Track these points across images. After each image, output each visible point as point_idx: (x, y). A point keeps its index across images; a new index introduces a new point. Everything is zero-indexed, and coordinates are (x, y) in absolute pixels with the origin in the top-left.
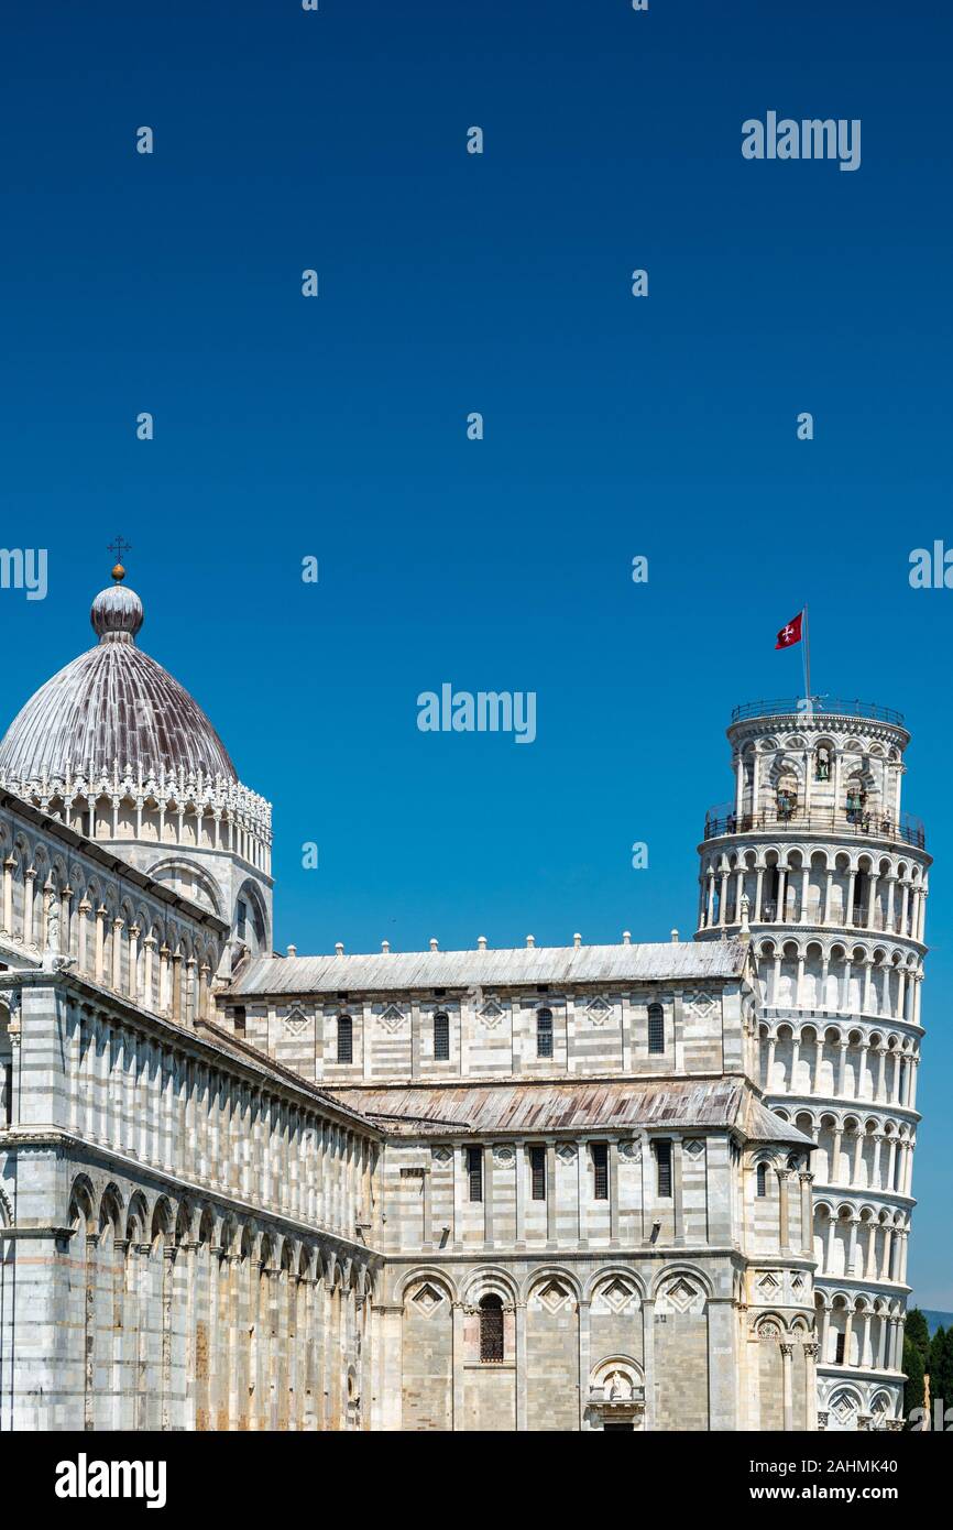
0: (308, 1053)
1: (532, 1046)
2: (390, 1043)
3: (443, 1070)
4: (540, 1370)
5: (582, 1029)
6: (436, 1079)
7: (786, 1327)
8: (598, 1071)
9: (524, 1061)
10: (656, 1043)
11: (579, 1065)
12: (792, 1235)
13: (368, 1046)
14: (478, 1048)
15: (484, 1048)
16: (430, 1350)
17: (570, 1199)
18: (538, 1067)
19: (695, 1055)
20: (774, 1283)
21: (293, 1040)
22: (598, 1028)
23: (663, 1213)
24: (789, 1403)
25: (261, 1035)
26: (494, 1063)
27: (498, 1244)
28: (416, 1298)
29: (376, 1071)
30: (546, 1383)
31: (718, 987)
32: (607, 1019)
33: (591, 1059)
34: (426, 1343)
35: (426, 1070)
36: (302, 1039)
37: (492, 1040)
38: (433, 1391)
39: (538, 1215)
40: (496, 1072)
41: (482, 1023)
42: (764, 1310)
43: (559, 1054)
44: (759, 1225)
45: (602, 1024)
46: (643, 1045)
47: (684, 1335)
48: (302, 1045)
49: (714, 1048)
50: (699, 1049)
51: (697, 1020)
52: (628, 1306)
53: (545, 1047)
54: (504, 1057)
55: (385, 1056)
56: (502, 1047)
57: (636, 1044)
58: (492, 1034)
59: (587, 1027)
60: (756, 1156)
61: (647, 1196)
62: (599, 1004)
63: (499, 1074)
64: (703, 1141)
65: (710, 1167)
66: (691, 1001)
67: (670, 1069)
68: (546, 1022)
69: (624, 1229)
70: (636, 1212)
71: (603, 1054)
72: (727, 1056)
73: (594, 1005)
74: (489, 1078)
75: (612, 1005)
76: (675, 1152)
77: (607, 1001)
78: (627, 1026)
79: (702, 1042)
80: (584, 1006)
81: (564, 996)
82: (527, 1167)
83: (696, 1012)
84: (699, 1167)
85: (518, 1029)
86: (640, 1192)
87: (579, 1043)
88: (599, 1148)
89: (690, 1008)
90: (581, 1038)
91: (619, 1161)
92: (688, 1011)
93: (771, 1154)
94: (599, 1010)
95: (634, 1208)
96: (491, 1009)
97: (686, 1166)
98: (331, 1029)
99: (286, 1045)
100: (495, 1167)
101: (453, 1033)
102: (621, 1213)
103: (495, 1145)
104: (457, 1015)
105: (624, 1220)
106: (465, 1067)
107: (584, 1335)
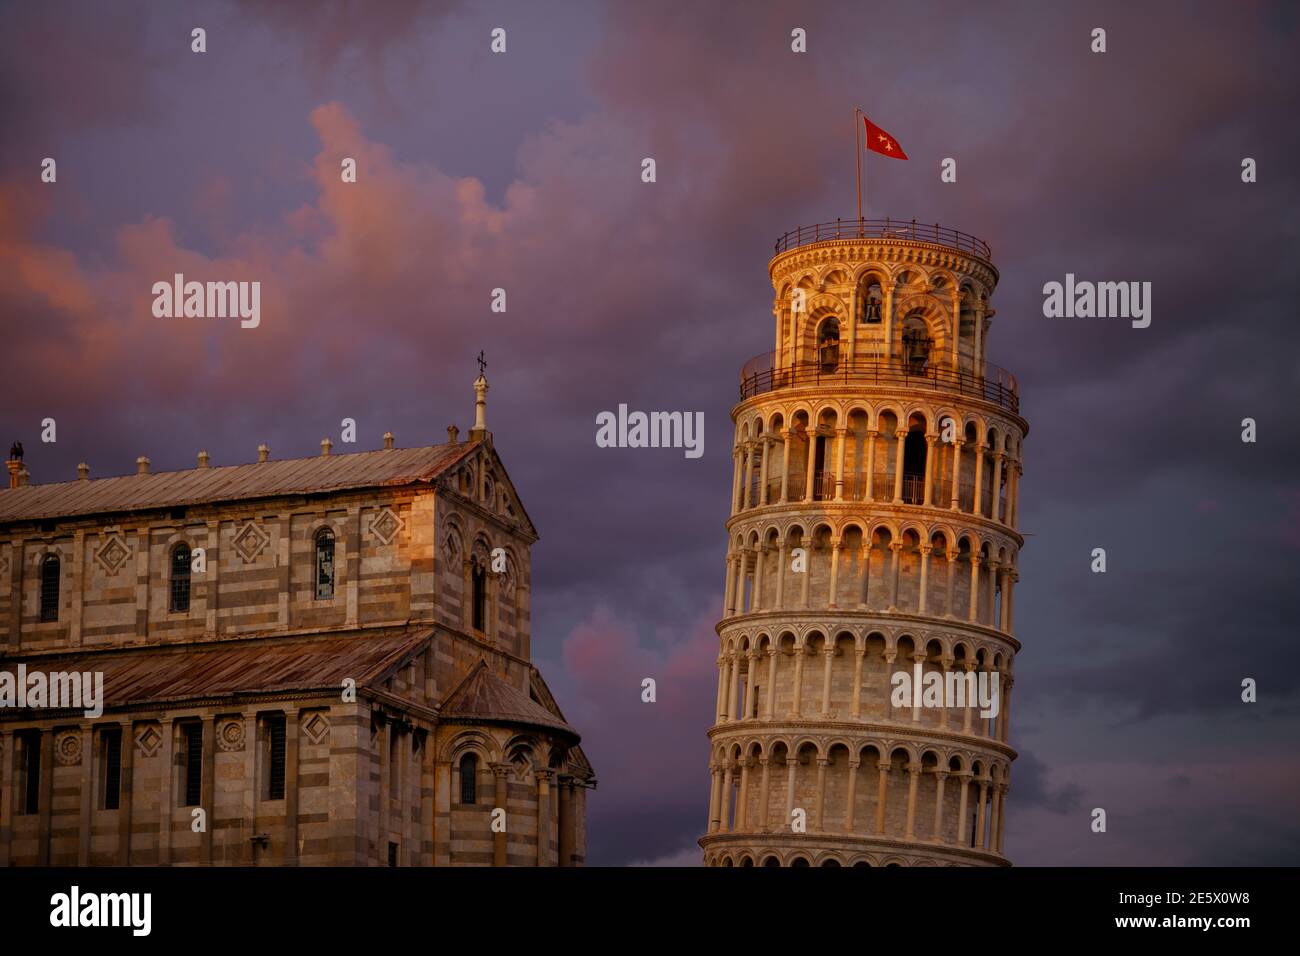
1: (162, 597)
3: (51, 636)
5: (228, 569)
8: (247, 628)
9: (153, 619)
10: (324, 585)
11: (220, 621)
14: (94, 603)
15: (103, 602)
17: (150, 808)
18: (170, 625)
19: (373, 599)
22: (248, 567)
23: (272, 822)
26: (113, 624)
31: (406, 499)
32: (261, 553)
33: (238, 611)
35: (30, 637)
37: (114, 591)
39: (107, 831)
40: (116, 636)
41: (101, 568)
43: (197, 607)
45: (254, 561)
46: (306, 589)
49: (399, 588)
50: (379, 590)
51: (379, 549)
53: (180, 597)
54: (127, 615)
56: (125, 600)
57: (298, 587)
59: (234, 566)
60: (457, 744)
61: (249, 799)
62: (252, 533)
63: (119, 639)
64: (327, 714)
65: (333, 751)
66: (371, 522)
67: (338, 620)
68: (181, 559)
69: (219, 848)
70: (236, 823)
71: (254, 604)
72: (415, 599)
73: (245, 536)
74: (105, 644)
75: (268, 534)
76: (291, 731)
77: (262, 528)
78: (285, 561)
79: (384, 580)
80: (232, 537)
81: (204, 524)
82: (97, 761)
83: (377, 538)
84: (322, 753)
85: (145, 574)
86: (242, 792)
87: (222, 589)
88: (191, 730)
89: (370, 532)
90: (226, 582)
91: (216, 749)
92: (367, 537)
93: (482, 741)
94: (252, 541)
95: (233, 816)
96: (115, 547)
97: (306, 752)
100: (53, 763)
101: (64, 584)
102: (216, 824)
103: (57, 730)
104: (70, 558)
105: (220, 835)
106: (76, 631)
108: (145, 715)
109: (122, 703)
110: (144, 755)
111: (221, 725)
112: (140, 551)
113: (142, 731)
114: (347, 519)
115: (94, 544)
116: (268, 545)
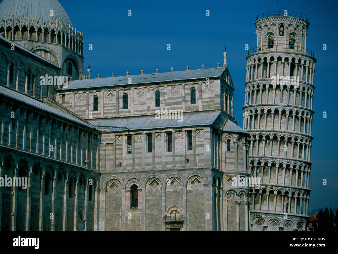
0: (84, 108)
1: (153, 103)
2: (109, 104)
3: (126, 112)
4: (149, 210)
5: (170, 97)
6: (123, 115)
7: (237, 195)
9: (151, 108)
10: (193, 101)
11: (168, 109)
13: (102, 105)
14: (136, 104)
15: (139, 104)
16: (115, 204)
17: (159, 152)
18: (156, 110)
19: (205, 104)
21: (80, 104)
22: (174, 96)
23: (190, 155)
24: (238, 221)
25: (70, 103)
26: (142, 109)
27: (137, 168)
28: (110, 187)
29: (105, 113)
30: (151, 215)
31: (213, 81)
32: (177, 93)
33: (172, 106)
34: (113, 202)
35: (121, 112)
36: (82, 104)
37: (141, 102)
38: (115, 218)
39: (149, 157)
40: (142, 112)
41: (138, 96)
42: (229, 189)
43: (162, 105)
44: (228, 161)
45: (176, 95)
46: (189, 101)
47: (196, 197)
48: (82, 106)
49: (212, 101)
50: (207, 102)
51: (206, 92)
52: (178, 188)
53: (158, 103)
54: (145, 107)
55: (108, 108)
56: (144, 104)
57: (187, 101)
58: (141, 100)
59: (171, 96)
60: (226, 137)
61: (184, 150)
62: (175, 88)
64: (203, 131)
65: (205, 139)
66: (204, 86)
67: (197, 109)
68: (158, 95)
69: (177, 161)
70: (181, 156)
71: (176, 105)
72: (216, 104)
73: (173, 89)
74: (140, 114)
75: (179, 89)
76: (193, 134)
77: (177, 87)
78: (183, 95)
79: (208, 99)
80: (170, 89)
81: (163, 86)
82: (146, 141)
83: (206, 90)
84: (202, 139)
85: (149, 98)
86: (182, 149)
87: (168, 101)
88: (169, 134)
89: (204, 88)
90: (169, 100)
91: (175, 138)
92: (203, 89)
93: (231, 136)
94: (175, 90)
95: (180, 154)
96: (141, 92)
97: (197, 139)
98: (91, 101)
99: (77, 106)
100: (135, 142)
101: (129, 100)
102: (176, 156)
103: (136, 134)
104: (130, 94)
105: (177, 158)
106: (132, 111)
107: (164, 198)
108: (158, 131)
109: (153, 128)
110: (158, 140)
111: (176, 133)
112: (148, 92)
113: (157, 134)
114: (198, 85)
115: (136, 90)
116: (179, 91)
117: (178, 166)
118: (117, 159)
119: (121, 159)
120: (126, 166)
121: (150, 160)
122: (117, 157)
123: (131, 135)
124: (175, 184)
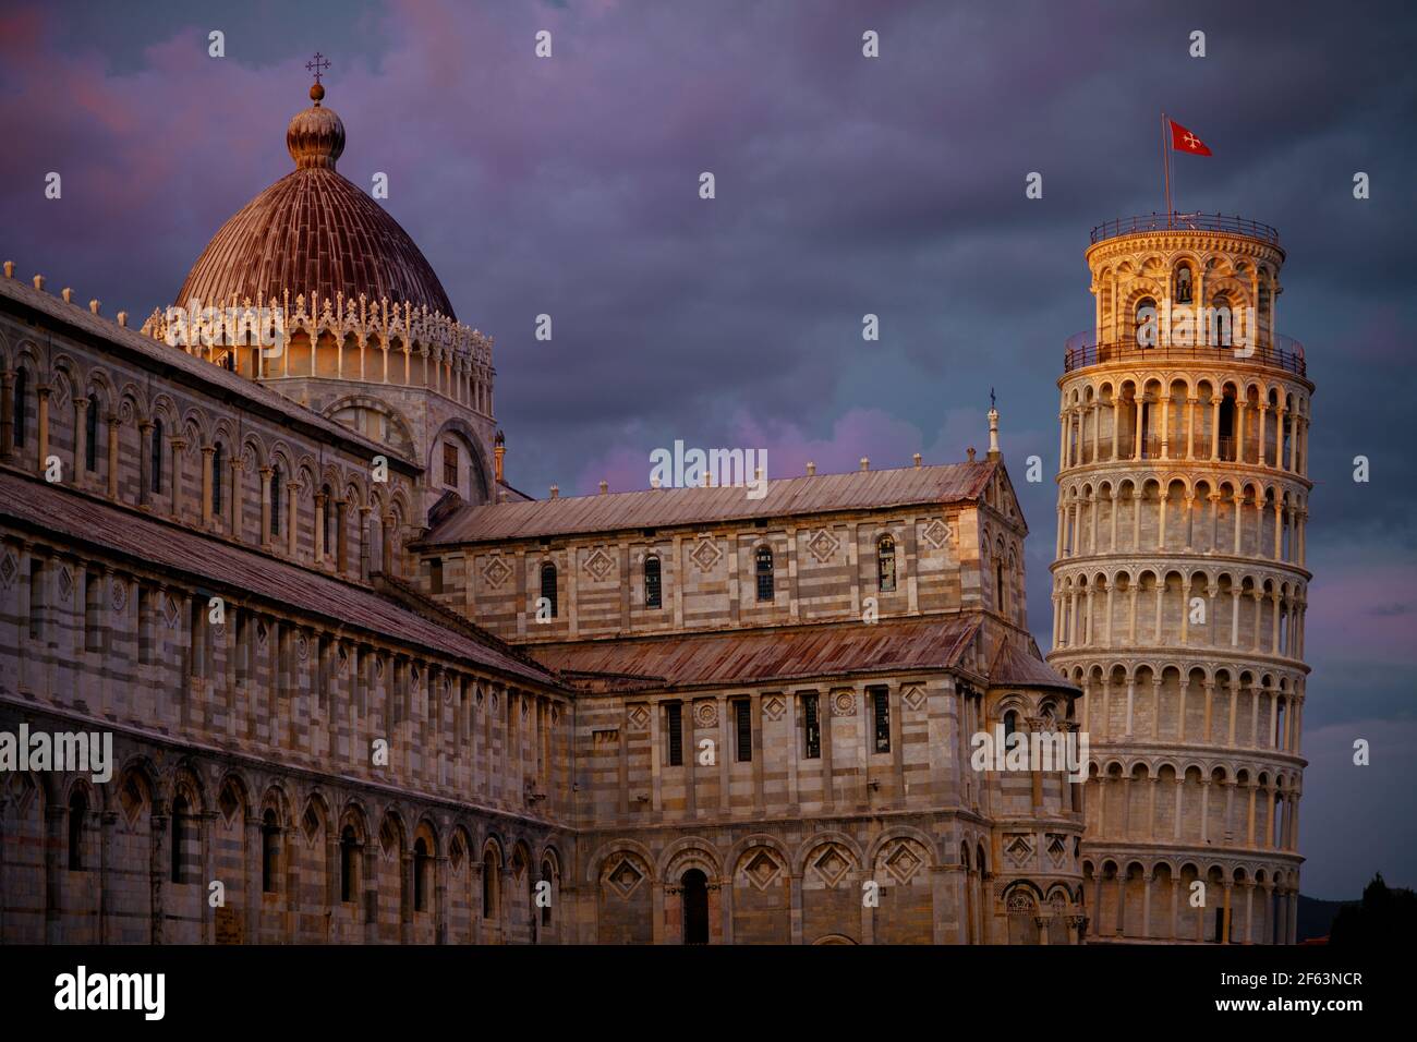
0: (509, 607)
1: (750, 589)
2: (596, 592)
3: (656, 620)
5: (806, 567)
6: (647, 630)
7: (1041, 898)
8: (824, 614)
9: (744, 607)
10: (887, 580)
11: (801, 608)
12: (1046, 792)
13: (573, 597)
14: (692, 594)
15: (699, 593)
16: (629, 936)
17: (778, 760)
18: (758, 612)
19: (930, 591)
20: (1026, 849)
21: (493, 593)
22: (823, 566)
23: (882, 770)
25: (459, 590)
26: (712, 610)
27: (701, 813)
28: (612, 878)
29: (582, 625)
31: (955, 513)
32: (833, 554)
33: (816, 601)
34: (624, 927)
35: (638, 621)
36: (501, 592)
37: (709, 584)
39: (743, 778)
40: (713, 620)
41: (697, 566)
42: (1014, 878)
43: (781, 597)
44: (1007, 784)
45: (827, 561)
46: (872, 583)
47: (906, 910)
48: (503, 599)
49: (951, 583)
50: (934, 584)
51: (932, 552)
52: (844, 878)
53: (765, 590)
54: (722, 604)
55: (592, 607)
56: (719, 592)
57: (866, 582)
59: (810, 565)
60: (1002, 703)
61: (862, 752)
62: (824, 538)
63: (716, 623)
64: (923, 687)
65: (931, 716)
66: (924, 530)
67: (900, 608)
68: (765, 560)
69: (839, 791)
70: (851, 771)
71: (829, 595)
72: (966, 591)
73: (818, 540)
74: (705, 627)
75: (838, 539)
76: (892, 700)
77: (832, 534)
78: (854, 561)
79: (938, 576)
80: (807, 542)
81: (784, 531)
82: (731, 724)
83: (930, 543)
84: (920, 717)
85: (736, 571)
86: (856, 748)
87: (802, 583)
88: (808, 699)
89: (924, 538)
90: (804, 578)
91: (831, 714)
92: (921, 542)
93: (1021, 701)
94: (824, 545)
95: (849, 766)
96: (706, 549)
97: (906, 716)
98: (534, 580)
99: (486, 600)
100: (695, 726)
101: (665, 579)
102: (834, 773)
103: (695, 700)
104: (669, 558)
105: (838, 781)
106: (678, 616)
107: (796, 914)
108: (771, 689)
109: (753, 680)
110: (770, 719)
111: (835, 696)
112: (730, 552)
113: (768, 700)
114: (904, 527)
115: (690, 546)
116: (839, 548)
117: (843, 808)
118: (633, 785)
119: (649, 783)
120: (664, 806)
121: (743, 788)
122: (633, 776)
123: (679, 703)
124: (833, 865)
